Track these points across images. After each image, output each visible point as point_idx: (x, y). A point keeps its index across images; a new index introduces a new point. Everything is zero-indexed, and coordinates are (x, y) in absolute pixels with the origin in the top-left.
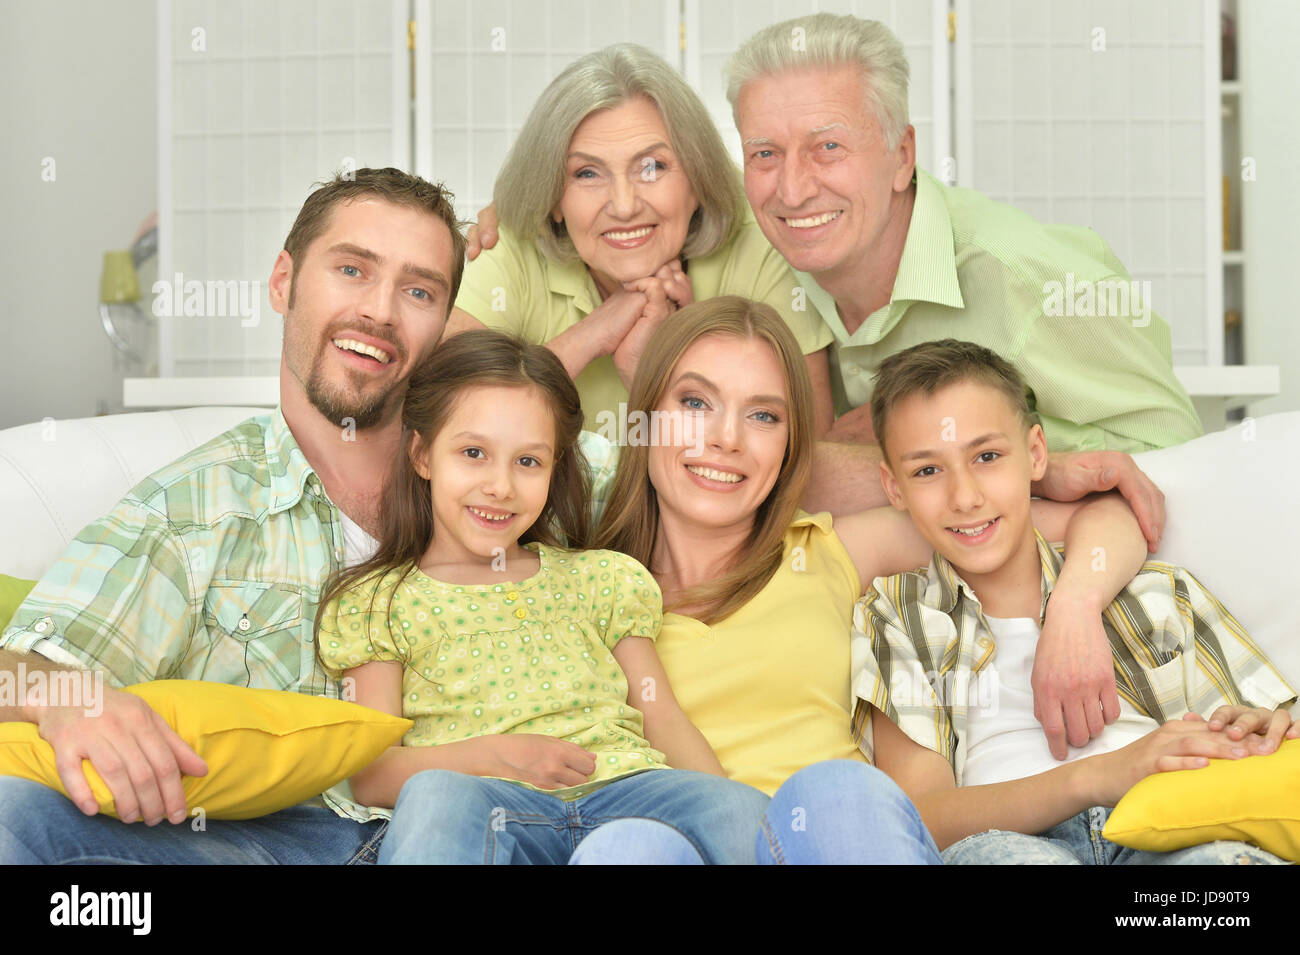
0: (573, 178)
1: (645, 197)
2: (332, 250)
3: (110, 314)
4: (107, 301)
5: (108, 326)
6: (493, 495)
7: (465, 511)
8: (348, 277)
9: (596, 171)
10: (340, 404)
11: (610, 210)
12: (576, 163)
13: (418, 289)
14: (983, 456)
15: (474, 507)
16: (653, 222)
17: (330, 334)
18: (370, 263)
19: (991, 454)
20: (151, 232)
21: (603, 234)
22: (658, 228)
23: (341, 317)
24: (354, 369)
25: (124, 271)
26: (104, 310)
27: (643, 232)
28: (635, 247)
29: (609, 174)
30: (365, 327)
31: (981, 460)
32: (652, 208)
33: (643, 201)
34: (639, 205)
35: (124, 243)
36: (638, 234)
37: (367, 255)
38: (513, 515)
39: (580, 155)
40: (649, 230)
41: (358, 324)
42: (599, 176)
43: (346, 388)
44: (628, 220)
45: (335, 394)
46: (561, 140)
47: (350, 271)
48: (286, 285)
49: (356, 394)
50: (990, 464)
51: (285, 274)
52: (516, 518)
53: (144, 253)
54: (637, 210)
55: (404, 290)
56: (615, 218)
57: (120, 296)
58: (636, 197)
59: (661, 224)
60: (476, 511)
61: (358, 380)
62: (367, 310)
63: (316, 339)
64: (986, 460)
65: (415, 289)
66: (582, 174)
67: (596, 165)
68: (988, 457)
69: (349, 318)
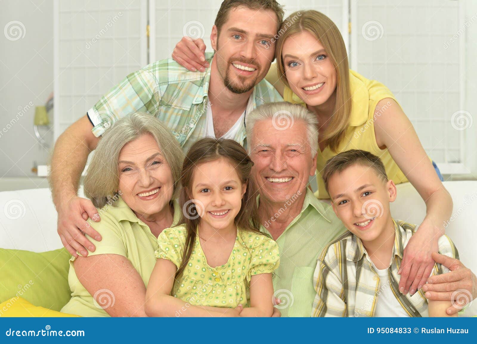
0: (122, 172)
1: (154, 176)
2: (229, 30)
3: (38, 129)
4: (36, 124)
5: (37, 135)
6: (216, 206)
7: (208, 214)
8: (236, 40)
9: (131, 168)
10: (236, 89)
11: (140, 184)
12: (123, 166)
13: (264, 41)
14: (365, 193)
15: (212, 212)
16: (158, 186)
17: (231, 62)
18: (244, 34)
19: (368, 193)
20: (51, 99)
21: (137, 195)
22: (161, 188)
23: (235, 55)
24: (240, 75)
25: (43, 113)
26: (35, 128)
27: (155, 191)
28: (152, 199)
29: (137, 168)
30: (243, 60)
31: (364, 195)
32: (158, 180)
33: (153, 178)
34: (152, 180)
35: (43, 103)
36: (153, 192)
37: (242, 32)
38: (229, 210)
39: (123, 162)
40: (157, 190)
41: (240, 59)
42: (132, 170)
43: (238, 83)
44: (148, 187)
45: (234, 85)
46: (113, 157)
47: (237, 37)
48: (216, 39)
49: (242, 85)
50: (368, 196)
51: (215, 34)
52: (230, 211)
53: (49, 107)
54: (152, 182)
55: (258, 42)
56: (142, 187)
57: (41, 122)
58: (150, 177)
59: (162, 186)
60: (213, 213)
61: (242, 79)
62: (243, 53)
63: (226, 63)
64: (366, 195)
65: (263, 41)
66: (125, 170)
67: (131, 165)
68: (367, 193)
69: (237, 56)
